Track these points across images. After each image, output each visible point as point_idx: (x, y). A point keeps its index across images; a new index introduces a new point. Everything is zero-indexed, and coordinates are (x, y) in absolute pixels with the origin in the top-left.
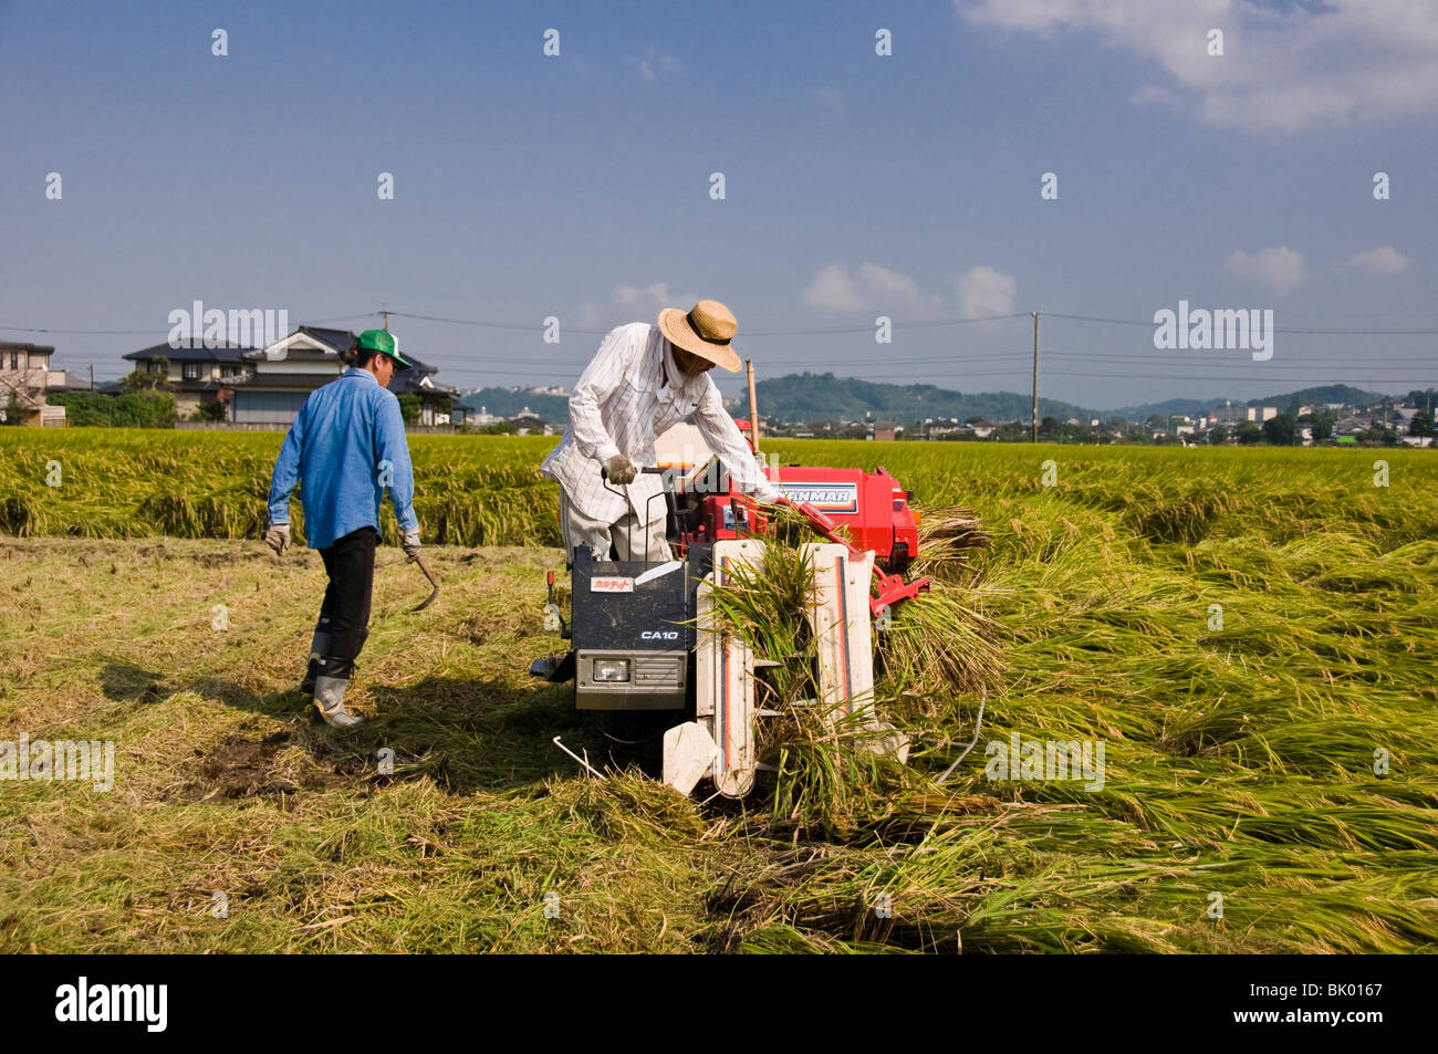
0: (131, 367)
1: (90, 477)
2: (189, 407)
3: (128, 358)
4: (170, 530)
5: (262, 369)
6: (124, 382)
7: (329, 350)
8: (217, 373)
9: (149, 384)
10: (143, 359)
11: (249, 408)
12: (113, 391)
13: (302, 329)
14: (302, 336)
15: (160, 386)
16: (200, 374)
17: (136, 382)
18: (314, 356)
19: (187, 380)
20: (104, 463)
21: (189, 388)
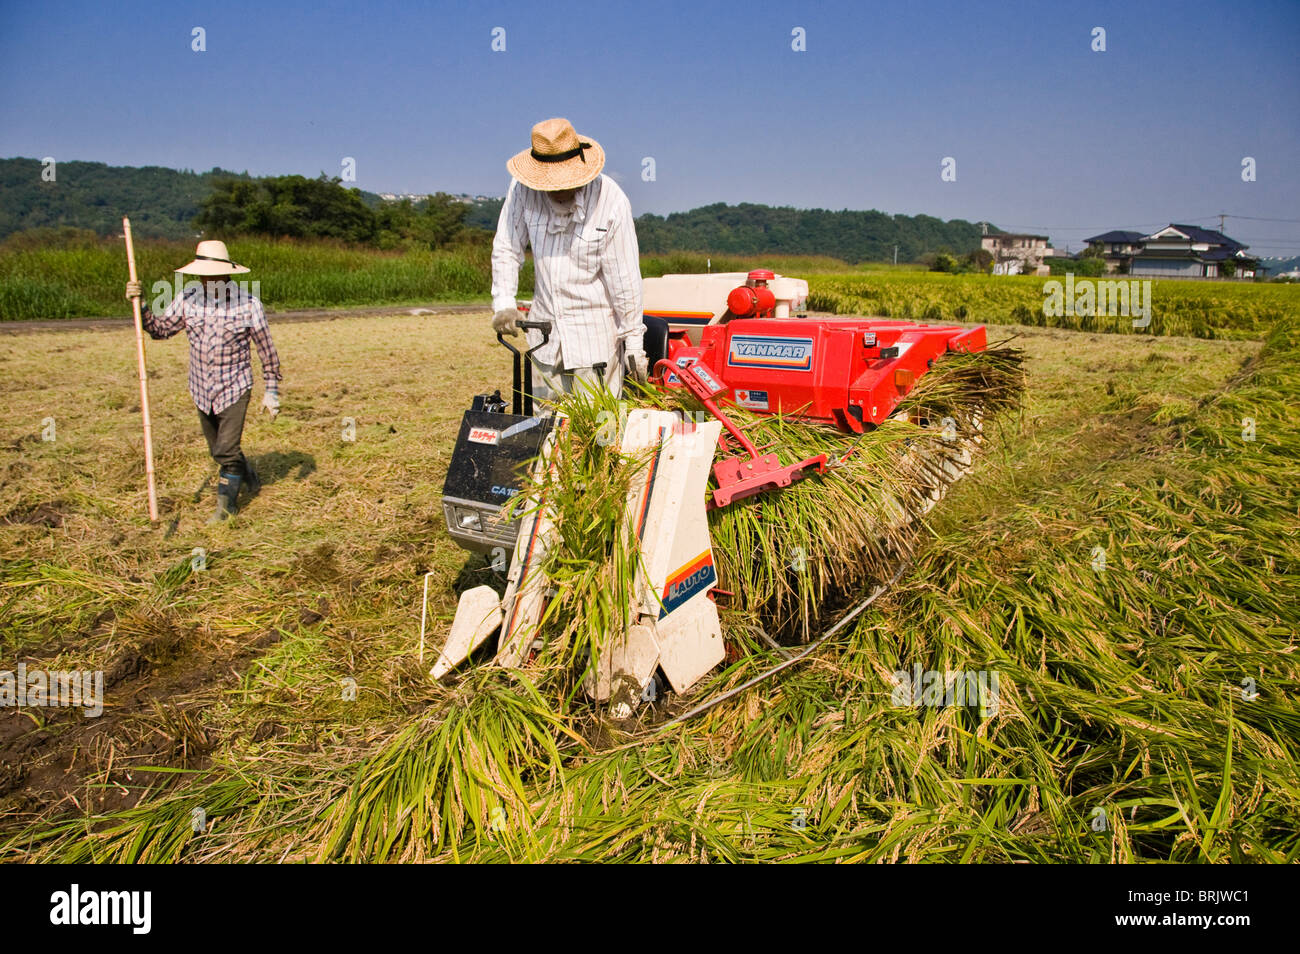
0: (1087, 246)
1: (1015, 299)
2: (1111, 266)
3: (1086, 241)
4: (1025, 323)
5: (1149, 247)
6: (1080, 254)
7: (1185, 237)
8: (1129, 249)
9: (1093, 255)
10: (1092, 242)
11: (1139, 267)
12: (1076, 258)
13: (1171, 226)
14: (1171, 229)
15: (1099, 256)
16: (1121, 249)
17: (1087, 253)
18: (1177, 240)
19: (1114, 253)
20: (1022, 292)
21: (1114, 256)
